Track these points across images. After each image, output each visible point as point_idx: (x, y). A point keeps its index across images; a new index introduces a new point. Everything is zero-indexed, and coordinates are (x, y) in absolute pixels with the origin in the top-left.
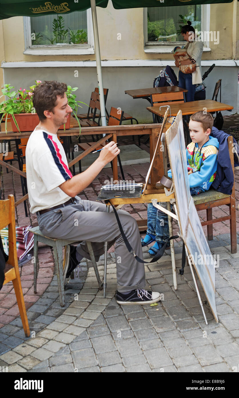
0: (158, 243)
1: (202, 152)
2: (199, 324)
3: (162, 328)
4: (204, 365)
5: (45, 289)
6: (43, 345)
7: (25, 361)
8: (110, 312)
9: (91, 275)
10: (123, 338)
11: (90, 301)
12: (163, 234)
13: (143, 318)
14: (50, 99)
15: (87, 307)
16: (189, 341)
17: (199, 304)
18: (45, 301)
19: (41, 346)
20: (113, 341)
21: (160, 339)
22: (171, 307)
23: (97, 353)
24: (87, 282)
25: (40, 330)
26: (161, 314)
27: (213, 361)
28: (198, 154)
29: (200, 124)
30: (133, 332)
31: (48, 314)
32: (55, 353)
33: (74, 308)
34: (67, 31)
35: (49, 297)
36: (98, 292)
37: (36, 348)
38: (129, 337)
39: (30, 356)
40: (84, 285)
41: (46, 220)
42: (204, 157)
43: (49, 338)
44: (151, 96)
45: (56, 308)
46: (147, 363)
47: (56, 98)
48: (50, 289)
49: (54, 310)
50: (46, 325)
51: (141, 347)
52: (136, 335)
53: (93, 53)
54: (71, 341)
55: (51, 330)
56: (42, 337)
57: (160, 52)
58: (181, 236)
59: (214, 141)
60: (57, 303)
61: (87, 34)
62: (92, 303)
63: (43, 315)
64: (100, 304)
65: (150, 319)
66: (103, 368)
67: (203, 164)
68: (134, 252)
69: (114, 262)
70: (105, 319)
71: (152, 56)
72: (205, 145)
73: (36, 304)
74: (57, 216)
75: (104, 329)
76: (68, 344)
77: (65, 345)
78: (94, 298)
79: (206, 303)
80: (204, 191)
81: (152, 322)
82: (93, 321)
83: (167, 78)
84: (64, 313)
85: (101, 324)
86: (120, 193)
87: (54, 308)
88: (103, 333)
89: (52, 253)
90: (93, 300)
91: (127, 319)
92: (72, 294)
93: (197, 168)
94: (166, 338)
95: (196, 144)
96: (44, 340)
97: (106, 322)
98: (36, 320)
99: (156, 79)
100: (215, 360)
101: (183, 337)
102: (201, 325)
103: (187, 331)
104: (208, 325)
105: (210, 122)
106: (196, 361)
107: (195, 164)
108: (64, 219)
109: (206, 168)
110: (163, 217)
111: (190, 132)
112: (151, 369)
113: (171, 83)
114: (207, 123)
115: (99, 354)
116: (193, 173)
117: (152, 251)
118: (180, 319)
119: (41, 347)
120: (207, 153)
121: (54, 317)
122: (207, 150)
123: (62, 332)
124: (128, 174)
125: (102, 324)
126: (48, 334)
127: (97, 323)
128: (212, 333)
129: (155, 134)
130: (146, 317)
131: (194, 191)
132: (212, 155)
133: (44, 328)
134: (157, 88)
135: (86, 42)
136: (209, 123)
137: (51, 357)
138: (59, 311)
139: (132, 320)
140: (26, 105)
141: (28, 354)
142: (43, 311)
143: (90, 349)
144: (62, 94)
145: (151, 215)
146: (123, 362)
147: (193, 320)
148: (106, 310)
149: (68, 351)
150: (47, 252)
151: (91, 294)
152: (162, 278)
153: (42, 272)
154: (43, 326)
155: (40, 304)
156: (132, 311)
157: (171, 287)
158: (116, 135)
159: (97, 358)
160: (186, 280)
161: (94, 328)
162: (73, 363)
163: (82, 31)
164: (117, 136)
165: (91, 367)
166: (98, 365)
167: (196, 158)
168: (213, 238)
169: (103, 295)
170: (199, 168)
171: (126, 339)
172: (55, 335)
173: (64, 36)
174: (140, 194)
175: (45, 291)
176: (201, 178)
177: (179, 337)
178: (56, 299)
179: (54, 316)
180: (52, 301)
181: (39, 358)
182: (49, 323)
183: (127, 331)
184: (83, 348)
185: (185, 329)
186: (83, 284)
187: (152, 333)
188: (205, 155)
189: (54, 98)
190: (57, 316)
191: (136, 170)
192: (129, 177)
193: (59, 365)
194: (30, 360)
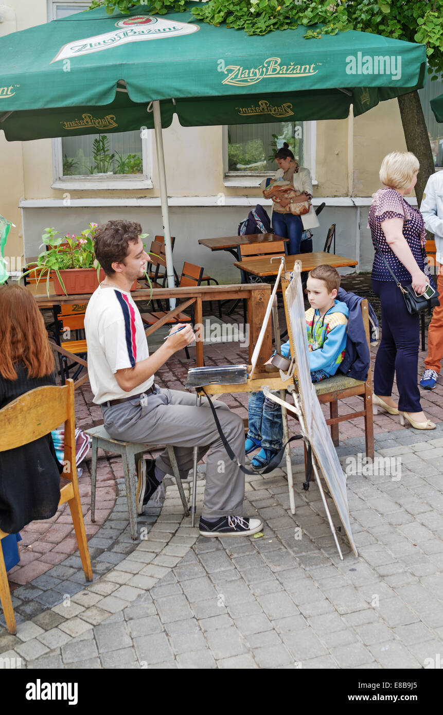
0: (266, 450)
1: (326, 322)
2: (331, 559)
3: (279, 566)
4: (343, 612)
5: (106, 517)
6: (113, 592)
7: (88, 613)
8: (203, 546)
9: (169, 497)
10: (226, 581)
11: (174, 532)
12: (272, 437)
13: (251, 553)
14: (120, 248)
15: (169, 540)
16: (320, 582)
17: (331, 532)
18: (108, 532)
19: (109, 593)
20: (212, 585)
21: (278, 580)
22: (290, 538)
23: (192, 600)
24: (166, 506)
25: (106, 571)
26: (277, 547)
27: (355, 608)
28: (319, 324)
29: (322, 282)
30: (239, 572)
31: (114, 550)
32: (131, 602)
33: (152, 541)
34: (113, 156)
35: (113, 527)
36: (182, 519)
37: (103, 596)
38: (234, 578)
39: (96, 606)
40: (161, 510)
41: (118, 415)
42: (328, 329)
43: (120, 582)
44: (238, 247)
45: (125, 541)
46: (264, 612)
47: (128, 245)
48: (113, 516)
49: (123, 544)
50: (114, 566)
51: (252, 592)
52: (243, 576)
53: (151, 187)
54: (152, 586)
55: (122, 571)
56: (110, 582)
57: (246, 186)
58: (306, 436)
59: (342, 306)
60: (125, 535)
61: (142, 160)
62: (176, 535)
63: (107, 551)
64: (188, 536)
65: (261, 554)
66: (202, 620)
67: (327, 338)
68: (238, 459)
69: (201, 479)
70: (197, 555)
71: (235, 191)
72: (329, 312)
73: (97, 536)
74: (134, 410)
75: (198, 569)
76: (148, 590)
77: (144, 592)
78: (179, 528)
79: (340, 529)
80: (328, 376)
81: (264, 558)
82: (180, 559)
83: (257, 222)
84: (137, 549)
85: (192, 562)
86: (217, 378)
87: (122, 542)
88: (196, 574)
89: (111, 468)
90: (177, 530)
91: (228, 555)
92: (146, 522)
93: (319, 344)
94: (286, 579)
95: (316, 310)
96: (113, 585)
97: (199, 559)
98: (98, 559)
99: (241, 224)
100: (358, 606)
101: (310, 577)
102: (334, 561)
103: (315, 569)
104: (343, 560)
105: (337, 280)
106: (332, 609)
107: (315, 338)
108: (143, 414)
109: (331, 344)
110: (272, 412)
111: (308, 294)
112: (269, 620)
113: (263, 229)
114: (332, 282)
115: (194, 602)
116: (313, 350)
117: (256, 462)
118: (304, 554)
119: (110, 595)
120: (333, 323)
121: (123, 554)
122: (333, 318)
123: (137, 574)
124: (208, 357)
125: (194, 562)
126: (117, 577)
127: (187, 561)
128: (350, 570)
129: (255, 298)
130: (255, 552)
131: (315, 376)
132: (340, 326)
133: (110, 569)
134: (244, 237)
135: (140, 171)
136: (336, 282)
137: (126, 607)
138: (130, 546)
139: (235, 555)
140: (75, 257)
141: (92, 604)
142: (107, 547)
143: (181, 596)
144: (135, 239)
145: (253, 411)
146: (229, 612)
147: (322, 554)
148: (197, 543)
149: (149, 599)
150: (103, 466)
151: (173, 522)
152: (272, 500)
153: (100, 493)
154: (109, 567)
155: (102, 536)
156: (234, 544)
157: (286, 510)
158: (202, 299)
159: (192, 608)
160: (307, 501)
161: (184, 568)
162: (158, 614)
163: (134, 156)
164: (202, 302)
165: (184, 620)
166: (194, 617)
167: (316, 330)
168: (340, 444)
169: (191, 523)
170: (321, 343)
171: (231, 581)
172: (128, 579)
173: (108, 162)
174: (246, 378)
175: (107, 520)
176: (325, 358)
177: (304, 576)
178: (124, 530)
179: (124, 552)
180: (118, 533)
181: (109, 610)
182: (118, 562)
183: (230, 570)
184: (170, 594)
185: (312, 566)
186: (159, 509)
187: (267, 572)
188: (330, 325)
189: (124, 245)
190: (129, 553)
191: (219, 352)
192: (210, 361)
193: (139, 618)
194: (97, 612)
